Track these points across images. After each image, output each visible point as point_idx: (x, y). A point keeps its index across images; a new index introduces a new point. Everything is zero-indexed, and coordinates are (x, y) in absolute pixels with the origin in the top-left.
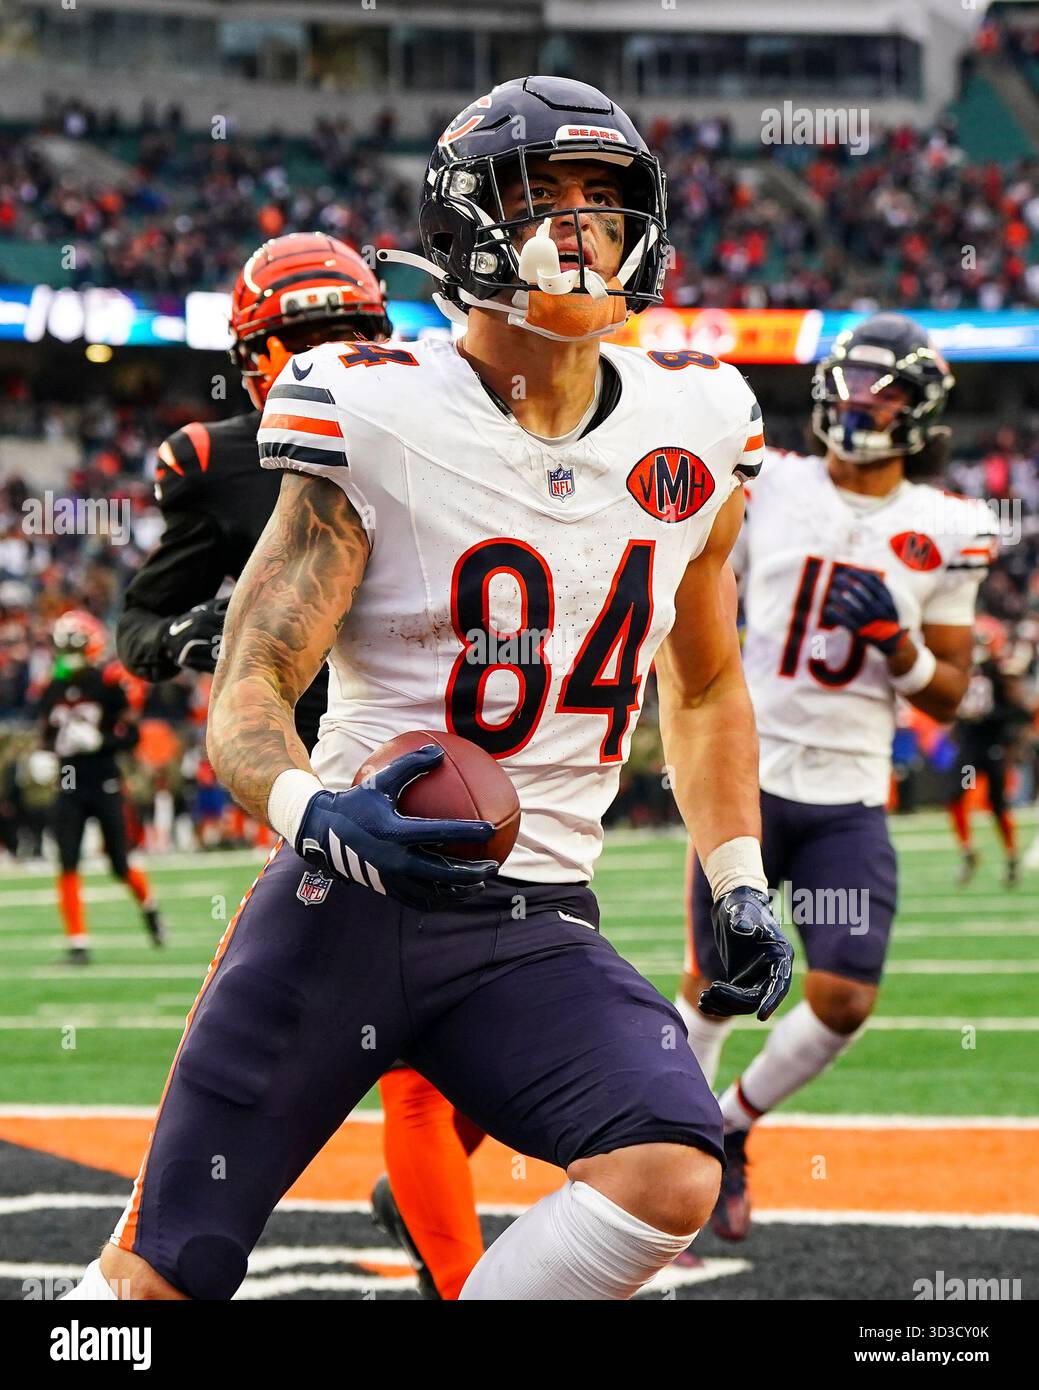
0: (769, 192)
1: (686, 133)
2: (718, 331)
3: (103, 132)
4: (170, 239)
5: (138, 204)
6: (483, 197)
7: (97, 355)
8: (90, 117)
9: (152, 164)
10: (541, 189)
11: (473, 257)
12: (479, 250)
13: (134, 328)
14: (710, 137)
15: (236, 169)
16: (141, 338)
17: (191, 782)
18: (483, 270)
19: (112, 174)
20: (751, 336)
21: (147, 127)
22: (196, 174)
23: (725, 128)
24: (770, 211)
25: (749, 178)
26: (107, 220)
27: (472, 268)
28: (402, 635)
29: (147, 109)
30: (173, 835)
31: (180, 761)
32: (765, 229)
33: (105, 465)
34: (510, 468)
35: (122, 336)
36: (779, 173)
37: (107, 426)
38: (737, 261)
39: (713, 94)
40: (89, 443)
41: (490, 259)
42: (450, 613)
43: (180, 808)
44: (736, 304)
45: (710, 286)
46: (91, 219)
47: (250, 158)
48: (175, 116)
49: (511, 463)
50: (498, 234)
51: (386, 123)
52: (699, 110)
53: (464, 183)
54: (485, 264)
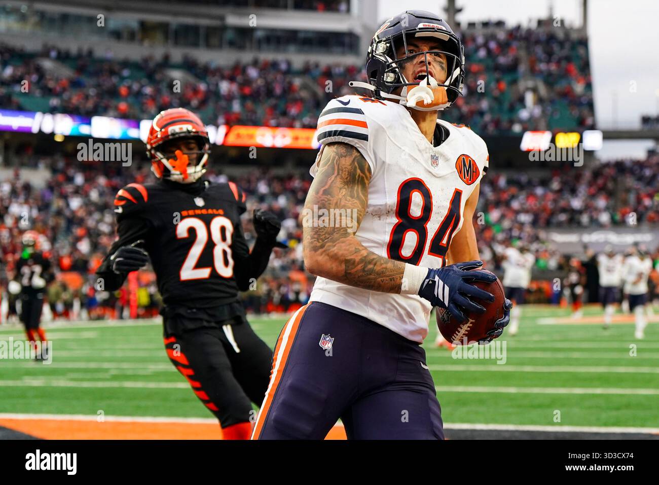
0: (305, 87)
1: (274, 65)
2: (284, 136)
3: (63, 57)
4: (87, 97)
5: (75, 84)
6: (389, 52)
7: (58, 139)
8: (59, 53)
9: (81, 70)
10: (412, 50)
11: (385, 75)
12: (387, 72)
13: (73, 129)
14: (283, 67)
15: (112, 73)
16: (75, 133)
17: (86, 296)
18: (389, 80)
19: (66, 72)
20: (296, 138)
21: (79, 56)
22: (97, 74)
23: (289, 64)
24: (304, 94)
25: (297, 82)
26: (64, 90)
27: (385, 80)
28: (372, 214)
29: (80, 50)
30: (79, 315)
31: (82, 288)
32: (302, 100)
33: (60, 177)
34: (420, 151)
35: (68, 132)
36: (307, 80)
37: (61, 164)
38: (293, 111)
39: (285, 51)
40: (54, 170)
41: (392, 75)
42: (396, 205)
43: (82, 305)
44: (291, 126)
45: (283, 120)
46: (58, 89)
47: (116, 68)
48: (90, 53)
49: (420, 148)
50: (394, 65)
51: (166, 58)
52: (280, 57)
53: (382, 47)
54: (389, 77)
